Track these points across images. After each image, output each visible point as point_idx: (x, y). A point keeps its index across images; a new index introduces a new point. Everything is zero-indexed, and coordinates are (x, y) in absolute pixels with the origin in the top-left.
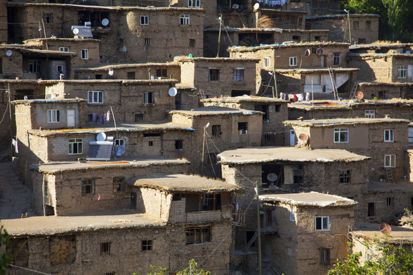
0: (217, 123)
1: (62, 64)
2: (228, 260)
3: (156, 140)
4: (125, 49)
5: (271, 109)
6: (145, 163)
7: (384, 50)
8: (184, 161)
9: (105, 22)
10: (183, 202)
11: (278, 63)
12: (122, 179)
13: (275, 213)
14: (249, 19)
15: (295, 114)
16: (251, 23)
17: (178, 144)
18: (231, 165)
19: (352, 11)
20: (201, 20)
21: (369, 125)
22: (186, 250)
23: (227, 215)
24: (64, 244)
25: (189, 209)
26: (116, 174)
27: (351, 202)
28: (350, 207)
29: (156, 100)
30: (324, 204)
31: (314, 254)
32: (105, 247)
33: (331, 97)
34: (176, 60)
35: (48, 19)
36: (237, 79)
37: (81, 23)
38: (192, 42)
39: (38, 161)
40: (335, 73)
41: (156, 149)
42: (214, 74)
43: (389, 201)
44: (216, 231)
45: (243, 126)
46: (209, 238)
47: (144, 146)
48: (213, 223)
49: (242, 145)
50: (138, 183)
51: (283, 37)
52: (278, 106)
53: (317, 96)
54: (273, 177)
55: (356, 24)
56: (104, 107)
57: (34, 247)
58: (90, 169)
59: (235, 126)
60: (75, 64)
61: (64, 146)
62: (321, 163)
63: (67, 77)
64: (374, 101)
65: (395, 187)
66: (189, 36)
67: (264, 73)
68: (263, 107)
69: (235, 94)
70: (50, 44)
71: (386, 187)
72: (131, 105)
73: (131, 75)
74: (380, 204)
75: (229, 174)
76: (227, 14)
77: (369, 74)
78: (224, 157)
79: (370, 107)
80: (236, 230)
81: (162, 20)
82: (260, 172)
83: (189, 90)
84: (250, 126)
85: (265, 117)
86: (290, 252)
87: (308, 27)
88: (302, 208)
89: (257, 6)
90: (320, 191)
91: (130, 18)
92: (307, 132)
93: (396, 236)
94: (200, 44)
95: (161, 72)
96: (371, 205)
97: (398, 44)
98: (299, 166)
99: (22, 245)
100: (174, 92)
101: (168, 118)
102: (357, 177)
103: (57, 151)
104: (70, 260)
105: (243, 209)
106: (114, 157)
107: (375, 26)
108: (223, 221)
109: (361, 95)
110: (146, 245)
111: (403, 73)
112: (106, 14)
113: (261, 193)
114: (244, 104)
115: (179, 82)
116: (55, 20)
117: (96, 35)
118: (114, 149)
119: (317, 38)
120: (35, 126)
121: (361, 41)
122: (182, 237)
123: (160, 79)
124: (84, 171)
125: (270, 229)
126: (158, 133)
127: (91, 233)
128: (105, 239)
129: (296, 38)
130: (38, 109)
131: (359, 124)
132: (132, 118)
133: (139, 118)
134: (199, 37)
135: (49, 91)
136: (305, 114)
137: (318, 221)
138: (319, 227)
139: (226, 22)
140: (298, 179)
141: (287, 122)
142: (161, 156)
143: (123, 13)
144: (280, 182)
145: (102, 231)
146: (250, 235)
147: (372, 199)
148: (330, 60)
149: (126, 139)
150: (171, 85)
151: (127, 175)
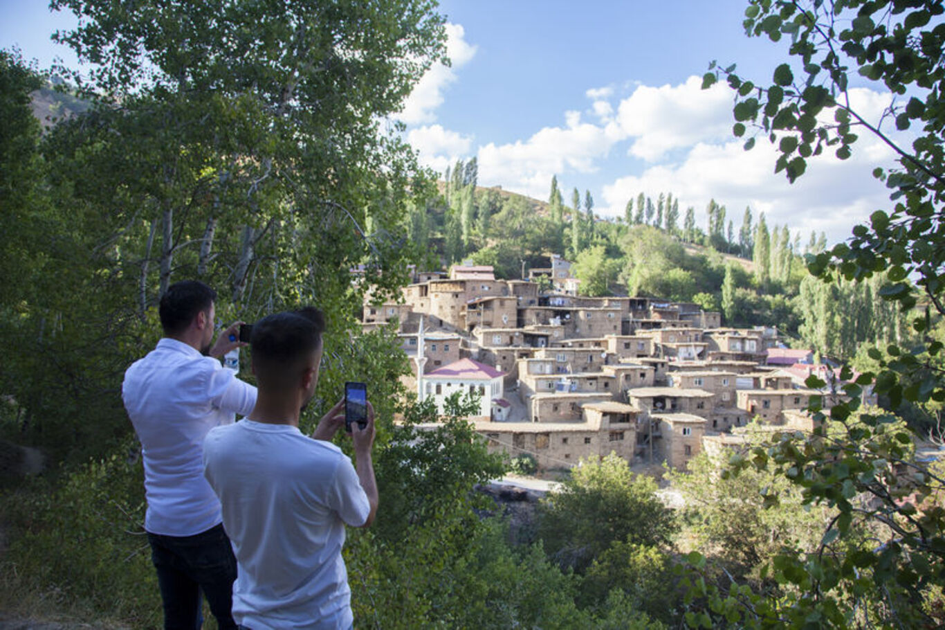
0: (628, 373)
1: (544, 339)
2: (632, 450)
3: (594, 382)
4: (578, 331)
5: (659, 366)
6: (587, 395)
7: (723, 333)
8: (609, 394)
9: (568, 316)
10: (608, 417)
11: (663, 339)
12: (574, 404)
13: (661, 425)
14: (647, 314)
15: (672, 369)
16: (648, 317)
17: (606, 385)
18: (636, 397)
19: (706, 311)
20: (620, 316)
21: (715, 376)
22: (610, 444)
23: (633, 425)
24: (543, 438)
25: (612, 421)
26: (572, 401)
27: (703, 420)
28: (702, 423)
29: (594, 359)
30: (687, 420)
31: (682, 448)
32: (565, 440)
33: (693, 359)
34: (606, 337)
35: (538, 315)
36: (639, 348)
37: (555, 317)
38: (615, 327)
39: (530, 391)
40: (696, 346)
41: (594, 387)
42: (627, 346)
43: (725, 419)
44: (627, 434)
45: (643, 375)
46: (622, 438)
47: (587, 385)
48: (625, 430)
49: (641, 386)
50: (583, 406)
51: (666, 325)
52: (663, 364)
53: (685, 359)
54: (659, 405)
55: (707, 318)
56: (566, 363)
57: (528, 438)
58: (557, 398)
59: (638, 375)
60: (550, 339)
61: (544, 385)
62: (686, 398)
63: (546, 346)
64: (718, 362)
65: (730, 411)
66: (613, 324)
67: (656, 345)
68: (655, 364)
69: (639, 356)
70: (539, 328)
71: (724, 411)
72: (581, 362)
73: (581, 345)
74: (720, 421)
75: (634, 401)
76: (635, 311)
77: (714, 346)
78: (631, 393)
79: (715, 365)
80: (638, 435)
81: (598, 315)
82: (652, 401)
83: (613, 354)
84: (647, 375)
85: (656, 370)
86: (668, 447)
87: (680, 319)
88: (675, 423)
89: (651, 308)
90: (686, 412)
91: (581, 315)
92: (679, 379)
93: (727, 439)
94: (619, 328)
95: (598, 344)
96: (715, 422)
97: (731, 329)
98: (675, 399)
99: (521, 437)
100: (604, 355)
101: (600, 369)
102: (707, 406)
103: (540, 387)
104: (546, 446)
105: (642, 422)
106: (570, 391)
107: (718, 319)
108: (630, 429)
109: (710, 358)
110: (587, 441)
111: (734, 347)
112: (568, 312)
113: (652, 413)
114: (644, 363)
115: (607, 348)
116: (541, 315)
117: (563, 324)
118: (571, 387)
119: (686, 326)
120: (529, 373)
121: (711, 327)
122: (607, 437)
123: (597, 348)
124: (554, 399)
125: (657, 434)
126: (595, 378)
127: (557, 433)
128: (565, 436)
129: (674, 325)
130: (531, 364)
131: (709, 376)
132: (580, 369)
133: (585, 369)
134: (619, 325)
135: (536, 354)
136: (679, 369)
137: (685, 430)
138: (684, 433)
139: (634, 316)
140: (674, 406)
141: (667, 373)
142: (597, 391)
143: (577, 311)
144: (663, 407)
145: (563, 432)
146: (646, 436)
147: (715, 418)
148: (693, 338)
149: (577, 381)
150: (603, 351)
151: (577, 401)
